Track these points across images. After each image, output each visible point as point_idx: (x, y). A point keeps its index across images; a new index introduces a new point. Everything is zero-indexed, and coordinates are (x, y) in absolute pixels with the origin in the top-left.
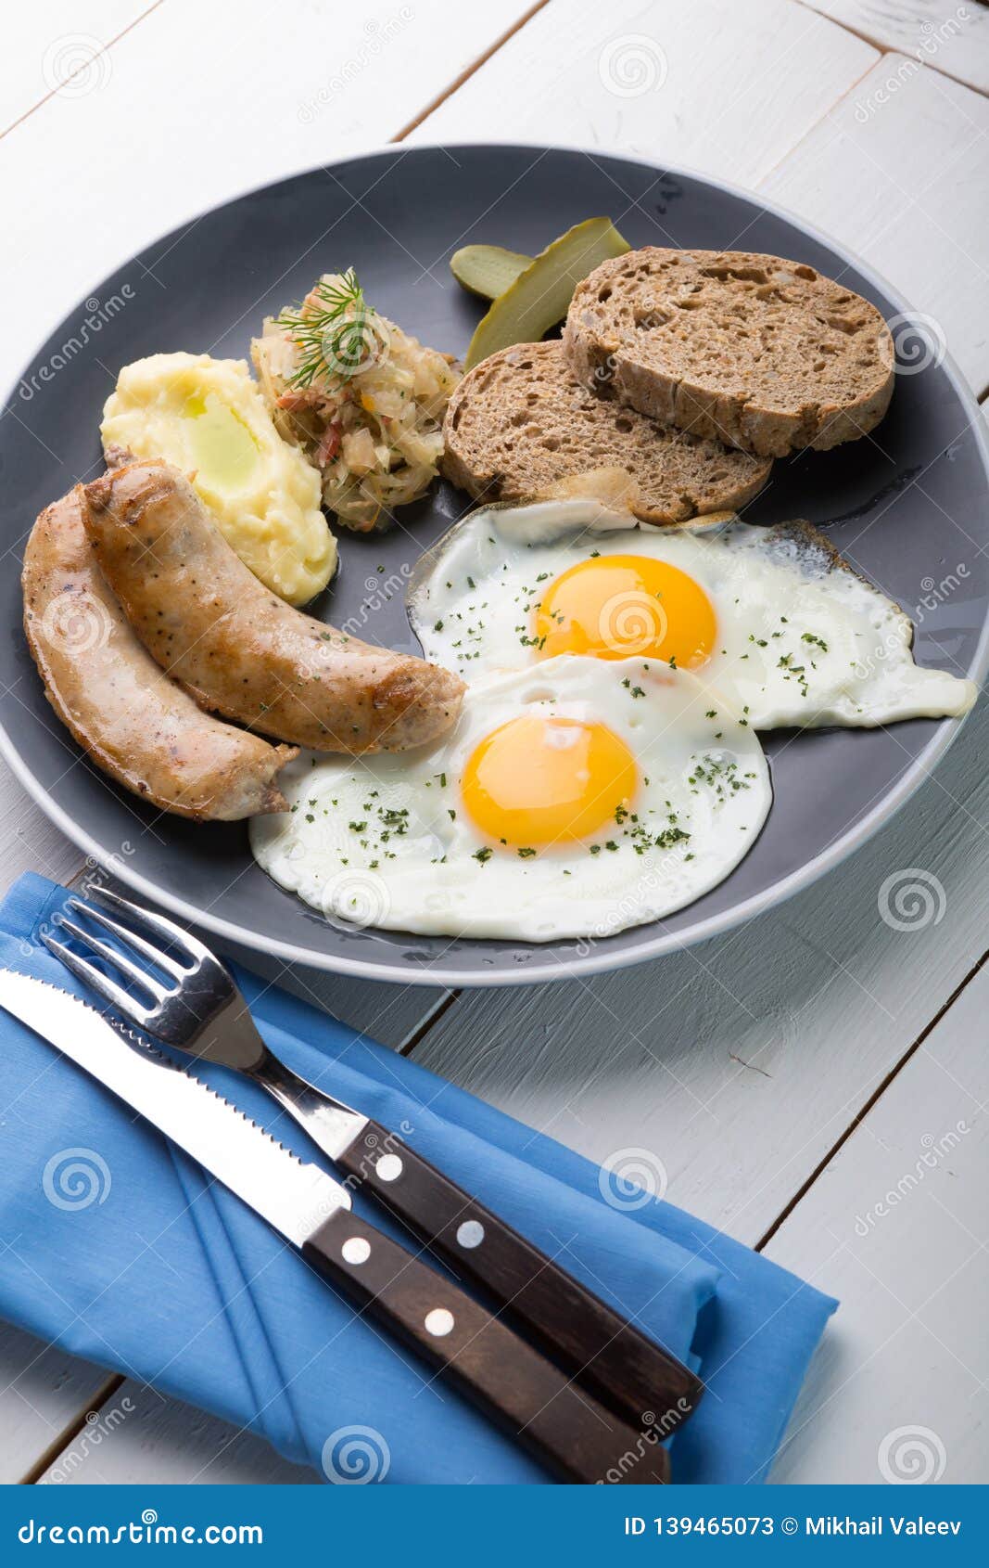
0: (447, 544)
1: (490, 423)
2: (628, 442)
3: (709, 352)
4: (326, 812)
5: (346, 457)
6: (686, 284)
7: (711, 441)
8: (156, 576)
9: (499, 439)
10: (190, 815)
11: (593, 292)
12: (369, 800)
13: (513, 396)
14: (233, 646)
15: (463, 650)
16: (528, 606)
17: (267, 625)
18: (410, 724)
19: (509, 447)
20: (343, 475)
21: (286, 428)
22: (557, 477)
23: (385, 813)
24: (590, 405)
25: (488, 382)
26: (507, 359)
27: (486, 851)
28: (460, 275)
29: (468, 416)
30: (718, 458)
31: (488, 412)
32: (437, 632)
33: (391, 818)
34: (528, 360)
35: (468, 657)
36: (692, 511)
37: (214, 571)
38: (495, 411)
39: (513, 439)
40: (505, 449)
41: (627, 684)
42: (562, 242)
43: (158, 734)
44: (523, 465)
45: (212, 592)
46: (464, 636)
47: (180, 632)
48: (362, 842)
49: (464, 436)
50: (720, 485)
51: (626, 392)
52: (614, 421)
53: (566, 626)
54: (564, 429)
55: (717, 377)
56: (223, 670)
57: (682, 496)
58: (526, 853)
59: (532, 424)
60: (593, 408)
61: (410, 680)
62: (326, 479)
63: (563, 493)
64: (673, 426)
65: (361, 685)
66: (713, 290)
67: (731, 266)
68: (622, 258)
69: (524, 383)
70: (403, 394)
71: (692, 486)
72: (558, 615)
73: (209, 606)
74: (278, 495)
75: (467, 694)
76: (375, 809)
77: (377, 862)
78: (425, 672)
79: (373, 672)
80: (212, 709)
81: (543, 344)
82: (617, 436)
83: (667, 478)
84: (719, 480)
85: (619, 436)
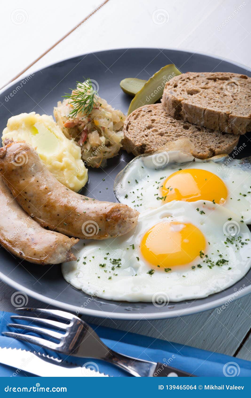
0: (127, 169)
1: (139, 129)
2: (188, 132)
3: (214, 100)
4: (90, 261)
5: (89, 141)
6: (203, 82)
7: (217, 131)
8: (24, 180)
9: (143, 134)
10: (39, 263)
11: (171, 85)
12: (106, 256)
13: (146, 120)
14: (53, 203)
15: (136, 204)
16: (158, 187)
17: (65, 196)
18: (120, 226)
19: (147, 136)
20: (89, 147)
21: (68, 134)
22: (164, 144)
23: (112, 260)
24: (173, 121)
25: (137, 117)
26: (143, 109)
27: (152, 270)
28: (124, 87)
29: (131, 127)
30: (220, 136)
31: (138, 125)
32: (126, 199)
33: (115, 262)
34: (150, 110)
35: (138, 205)
36: (213, 154)
37: (45, 178)
38: (141, 125)
39: (148, 133)
40: (145, 136)
41: (198, 210)
42: (159, 73)
43: (27, 234)
44: (152, 141)
45: (44, 185)
46: (136, 199)
47: (33, 199)
48: (105, 271)
49: (130, 133)
50: (222, 144)
51: (186, 116)
52: (182, 126)
53: (173, 191)
54: (165, 129)
55: (219, 107)
56: (50, 211)
57: (209, 148)
58: (167, 270)
59: (154, 128)
60: (175, 123)
61: (119, 210)
62: (83, 150)
63: (167, 149)
64: (203, 127)
65: (101, 213)
66: (211, 83)
67: (217, 77)
68: (180, 76)
69: (150, 116)
70: (108, 119)
71: (213, 145)
72: (170, 188)
73: (44, 190)
74: (66, 153)
75: (140, 216)
76: (108, 259)
77: (111, 277)
78: (124, 208)
79: (105, 208)
80: (46, 226)
81: (155, 105)
82: (184, 131)
83: (203, 143)
84: (222, 143)
85: (185, 131)
